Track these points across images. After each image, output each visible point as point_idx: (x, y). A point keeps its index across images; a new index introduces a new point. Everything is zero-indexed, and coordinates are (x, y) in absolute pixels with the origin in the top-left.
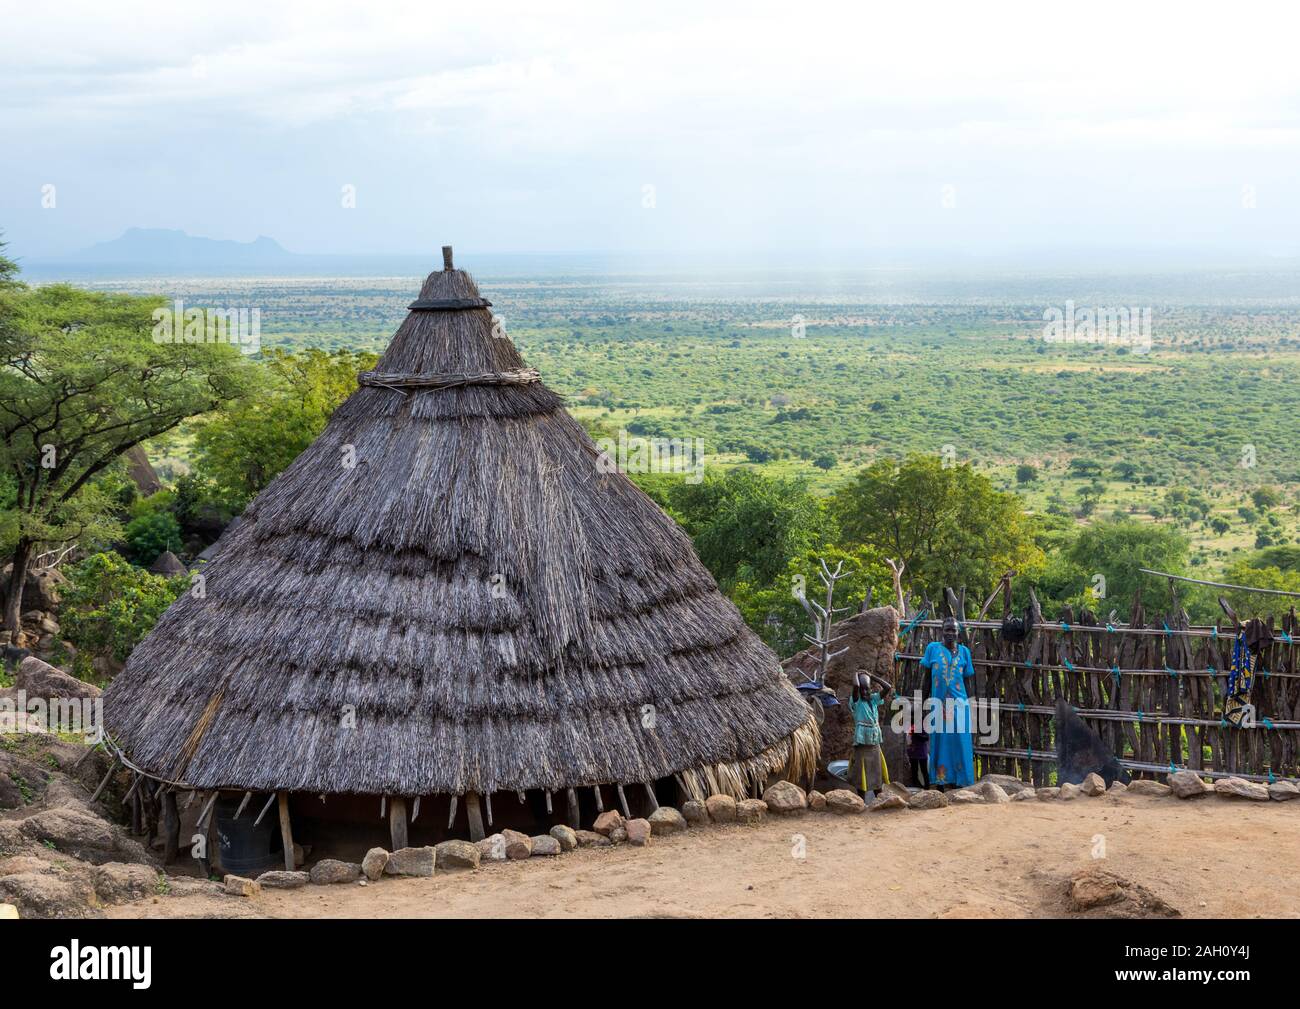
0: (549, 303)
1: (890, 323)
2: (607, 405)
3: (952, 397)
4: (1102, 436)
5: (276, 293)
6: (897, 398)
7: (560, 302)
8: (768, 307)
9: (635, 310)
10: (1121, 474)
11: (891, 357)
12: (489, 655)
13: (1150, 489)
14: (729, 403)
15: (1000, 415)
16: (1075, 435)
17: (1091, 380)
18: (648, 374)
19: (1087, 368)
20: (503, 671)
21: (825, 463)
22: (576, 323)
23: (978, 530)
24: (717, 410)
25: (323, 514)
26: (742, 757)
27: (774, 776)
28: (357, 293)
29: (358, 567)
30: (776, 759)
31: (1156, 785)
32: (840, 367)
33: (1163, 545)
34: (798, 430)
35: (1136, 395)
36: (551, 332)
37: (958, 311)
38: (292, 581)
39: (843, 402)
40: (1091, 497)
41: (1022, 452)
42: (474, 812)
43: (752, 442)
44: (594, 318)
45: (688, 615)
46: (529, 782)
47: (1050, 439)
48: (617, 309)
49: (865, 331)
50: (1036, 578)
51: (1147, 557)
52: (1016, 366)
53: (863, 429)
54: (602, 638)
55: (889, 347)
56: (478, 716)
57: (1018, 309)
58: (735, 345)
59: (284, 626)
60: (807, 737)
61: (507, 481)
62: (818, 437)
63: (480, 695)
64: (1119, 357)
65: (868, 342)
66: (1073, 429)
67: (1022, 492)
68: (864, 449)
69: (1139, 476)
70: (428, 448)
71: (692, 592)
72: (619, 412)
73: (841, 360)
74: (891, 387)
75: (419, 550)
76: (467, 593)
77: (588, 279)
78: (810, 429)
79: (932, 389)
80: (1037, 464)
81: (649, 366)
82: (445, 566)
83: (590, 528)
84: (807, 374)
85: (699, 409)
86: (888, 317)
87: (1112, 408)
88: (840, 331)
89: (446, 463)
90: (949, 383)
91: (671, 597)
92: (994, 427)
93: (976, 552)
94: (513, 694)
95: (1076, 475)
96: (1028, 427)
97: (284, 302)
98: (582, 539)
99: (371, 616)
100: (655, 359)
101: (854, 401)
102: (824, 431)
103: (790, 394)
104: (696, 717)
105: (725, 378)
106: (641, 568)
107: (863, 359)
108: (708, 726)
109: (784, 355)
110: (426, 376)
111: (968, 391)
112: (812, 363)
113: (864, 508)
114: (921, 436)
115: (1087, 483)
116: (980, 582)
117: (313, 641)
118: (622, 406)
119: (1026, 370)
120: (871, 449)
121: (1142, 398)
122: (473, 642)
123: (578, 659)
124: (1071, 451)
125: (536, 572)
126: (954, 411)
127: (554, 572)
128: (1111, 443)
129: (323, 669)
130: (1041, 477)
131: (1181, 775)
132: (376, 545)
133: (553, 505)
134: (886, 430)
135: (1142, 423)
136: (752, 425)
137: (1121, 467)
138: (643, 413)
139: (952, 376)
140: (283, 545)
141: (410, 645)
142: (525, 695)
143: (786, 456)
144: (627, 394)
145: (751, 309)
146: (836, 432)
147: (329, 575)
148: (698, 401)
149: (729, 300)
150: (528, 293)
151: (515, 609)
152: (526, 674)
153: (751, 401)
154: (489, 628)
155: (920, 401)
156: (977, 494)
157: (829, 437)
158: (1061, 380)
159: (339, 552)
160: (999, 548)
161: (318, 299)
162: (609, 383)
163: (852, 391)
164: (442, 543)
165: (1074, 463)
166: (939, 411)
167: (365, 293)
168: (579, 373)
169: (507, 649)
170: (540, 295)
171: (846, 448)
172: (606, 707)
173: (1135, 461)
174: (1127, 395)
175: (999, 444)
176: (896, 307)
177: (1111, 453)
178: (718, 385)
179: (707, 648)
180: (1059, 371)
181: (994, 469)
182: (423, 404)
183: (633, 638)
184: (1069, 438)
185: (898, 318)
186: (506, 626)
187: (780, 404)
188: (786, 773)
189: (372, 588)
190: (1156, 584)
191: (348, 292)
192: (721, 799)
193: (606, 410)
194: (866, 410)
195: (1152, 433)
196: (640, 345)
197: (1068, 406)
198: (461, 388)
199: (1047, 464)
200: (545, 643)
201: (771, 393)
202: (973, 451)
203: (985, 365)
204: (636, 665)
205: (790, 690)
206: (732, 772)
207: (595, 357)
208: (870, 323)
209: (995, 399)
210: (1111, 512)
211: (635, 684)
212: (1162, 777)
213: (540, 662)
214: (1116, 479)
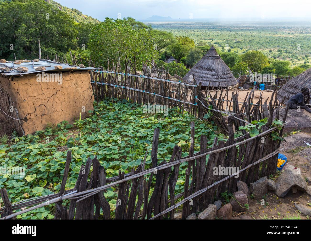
0: (205, 26)
1: (254, 29)
2: (212, 40)
3: (261, 40)
4: (283, 46)
5: (170, 24)
6: (253, 40)
7: (207, 25)
8: (236, 26)
9: (217, 26)
10: (285, 52)
11: (253, 34)
12: (214, 77)
13: (289, 54)
14: (229, 40)
15: (268, 43)
16: (279, 46)
17: (283, 38)
18: (218, 36)
19: (283, 36)
20: (215, 78)
21: (241, 49)
22: (209, 28)
23: (261, 61)
24: (227, 41)
25: (202, 66)
26: (232, 86)
27: (234, 87)
28: (180, 24)
29: (205, 70)
30: (235, 86)
31: (265, 90)
32: (245, 35)
33: (286, 64)
34: (238, 44)
35: (290, 40)
36: (205, 30)
37: (264, 27)
38: (200, 71)
39: (245, 40)
40: (280, 55)
41: (271, 48)
42: (212, 88)
43: (231, 45)
44: (211, 28)
45: (229, 75)
46: (216, 86)
47: (275, 46)
48: (215, 26)
49: (250, 30)
50: (267, 67)
51: (283, 65)
52: (272, 35)
53: (247, 44)
54: (223, 76)
55: (253, 32)
56: (213, 81)
57: (274, 27)
58: (231, 32)
59: (199, 74)
60: (237, 85)
61: (216, 64)
62: (241, 45)
63: (213, 80)
64: (288, 34)
65: (250, 32)
66: (279, 45)
67: (270, 54)
68: (247, 47)
69: (288, 52)
70: (210, 61)
71: (230, 73)
72: (214, 41)
73: (246, 34)
74: (252, 38)
75: (209, 69)
76: (213, 73)
77: (211, 22)
78: (240, 44)
79: (258, 38)
80: (273, 50)
81: (218, 35)
82: (211, 70)
83: (222, 68)
84: (240, 36)
85: (225, 41)
86: (254, 28)
87: (286, 42)
88: (246, 30)
89: (212, 62)
90: (261, 38)
91: (228, 73)
92: (267, 44)
93: (260, 63)
94: (216, 80)
95: (278, 52)
96: (272, 44)
97: (171, 25)
98: (222, 69)
99: (206, 74)
100: (219, 33)
101: (247, 40)
102: (242, 44)
103: (238, 39)
104: (229, 83)
105: (229, 36)
106: (226, 71)
107: (249, 34)
108: (230, 83)
109: (238, 33)
110: (211, 55)
111: (264, 39)
112: (241, 35)
113: (246, 57)
114: (256, 45)
115: (280, 53)
116: (260, 67)
117: (201, 75)
118: (214, 40)
119: (273, 36)
120: (248, 47)
121: (291, 40)
122: (213, 76)
123: (221, 78)
124: (278, 48)
125: (218, 71)
126: (261, 42)
127: (219, 71)
128: (284, 47)
129: (202, 77)
130: (273, 52)
131: (268, 90)
132: (206, 68)
133: (220, 66)
134: (251, 44)
135: (290, 44)
136: (232, 43)
137: (285, 51)
138: (217, 41)
139: (262, 37)
140: (199, 68)
141: (209, 76)
142: (217, 80)
143: (236, 48)
144: (215, 38)
145: (234, 26)
146: (244, 44)
147: (202, 71)
148: (224, 40)
149: (231, 25)
150: (202, 24)
151: (216, 74)
152: (217, 79)
153: (232, 40)
154: (214, 75)
155: (256, 40)
156: (261, 56)
157: (242, 45)
158: (279, 38)
159: (203, 69)
160: (263, 63)
161: (175, 25)
162: (213, 37)
163: (247, 39)
164: (211, 69)
165: (278, 50)
166: (259, 42)
167: (181, 24)
168: (209, 35)
169: (216, 77)
170: (204, 24)
171: (245, 47)
172: (223, 81)
173: (288, 50)
174: (288, 40)
175: (267, 47)
176: (255, 26)
177: (284, 49)
178: (228, 37)
179: (231, 78)
180: (279, 36)
181: (266, 50)
182: (210, 58)
183: (225, 77)
184: (278, 46)
185: (255, 28)
186: (216, 75)
187: (236, 40)
188: (236, 87)
189: (206, 72)
190: (284, 69)
191: (179, 24)
192: (230, 89)
193: (212, 41)
194: (248, 41)
195: (291, 46)
196: (217, 32)
197: (279, 42)
198: (213, 56)
199: (274, 50)
200: (218, 77)
201: (235, 38)
202: (263, 48)
203: (267, 35)
204: (225, 78)
205: (237, 81)
206: (231, 87)
207: (211, 33)
208: (251, 29)
209: (268, 40)
210: (282, 57)
211: (225, 80)
212: (266, 90)
213: (218, 78)
214: (284, 52)
